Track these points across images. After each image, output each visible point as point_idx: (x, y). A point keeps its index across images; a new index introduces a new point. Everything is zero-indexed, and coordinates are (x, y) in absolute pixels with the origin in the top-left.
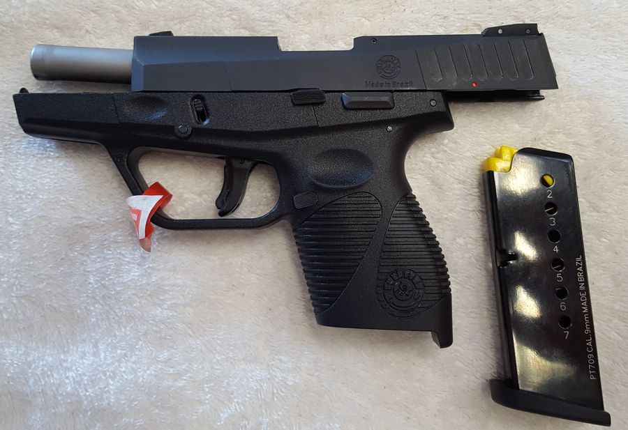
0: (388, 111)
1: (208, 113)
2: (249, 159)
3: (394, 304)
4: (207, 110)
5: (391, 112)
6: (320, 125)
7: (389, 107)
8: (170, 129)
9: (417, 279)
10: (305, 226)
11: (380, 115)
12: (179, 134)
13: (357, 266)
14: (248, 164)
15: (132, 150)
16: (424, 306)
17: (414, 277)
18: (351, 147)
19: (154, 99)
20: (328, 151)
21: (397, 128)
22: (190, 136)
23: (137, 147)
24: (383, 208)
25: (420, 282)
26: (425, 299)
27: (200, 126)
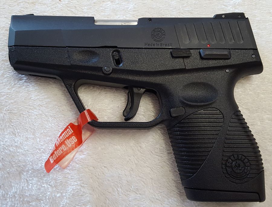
0: (227, 61)
1: (121, 60)
2: (143, 88)
3: (232, 175)
4: (121, 58)
5: (229, 61)
6: (187, 68)
7: (228, 57)
8: (100, 69)
9: (246, 160)
10: (176, 127)
11: (221, 63)
12: (105, 72)
13: (209, 152)
14: (142, 90)
15: (76, 81)
16: (251, 176)
17: (244, 159)
18: (205, 81)
19: (91, 52)
20: (191, 83)
21: (232, 70)
22: (111, 73)
23: (80, 79)
24: (225, 117)
25: (248, 162)
26: (251, 172)
27: (117, 68)
